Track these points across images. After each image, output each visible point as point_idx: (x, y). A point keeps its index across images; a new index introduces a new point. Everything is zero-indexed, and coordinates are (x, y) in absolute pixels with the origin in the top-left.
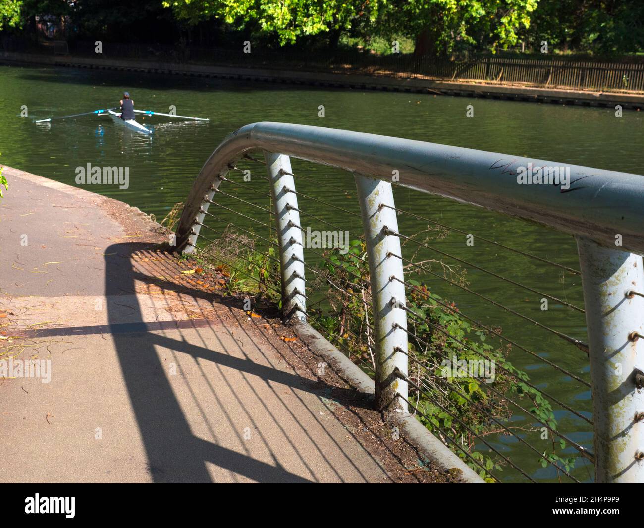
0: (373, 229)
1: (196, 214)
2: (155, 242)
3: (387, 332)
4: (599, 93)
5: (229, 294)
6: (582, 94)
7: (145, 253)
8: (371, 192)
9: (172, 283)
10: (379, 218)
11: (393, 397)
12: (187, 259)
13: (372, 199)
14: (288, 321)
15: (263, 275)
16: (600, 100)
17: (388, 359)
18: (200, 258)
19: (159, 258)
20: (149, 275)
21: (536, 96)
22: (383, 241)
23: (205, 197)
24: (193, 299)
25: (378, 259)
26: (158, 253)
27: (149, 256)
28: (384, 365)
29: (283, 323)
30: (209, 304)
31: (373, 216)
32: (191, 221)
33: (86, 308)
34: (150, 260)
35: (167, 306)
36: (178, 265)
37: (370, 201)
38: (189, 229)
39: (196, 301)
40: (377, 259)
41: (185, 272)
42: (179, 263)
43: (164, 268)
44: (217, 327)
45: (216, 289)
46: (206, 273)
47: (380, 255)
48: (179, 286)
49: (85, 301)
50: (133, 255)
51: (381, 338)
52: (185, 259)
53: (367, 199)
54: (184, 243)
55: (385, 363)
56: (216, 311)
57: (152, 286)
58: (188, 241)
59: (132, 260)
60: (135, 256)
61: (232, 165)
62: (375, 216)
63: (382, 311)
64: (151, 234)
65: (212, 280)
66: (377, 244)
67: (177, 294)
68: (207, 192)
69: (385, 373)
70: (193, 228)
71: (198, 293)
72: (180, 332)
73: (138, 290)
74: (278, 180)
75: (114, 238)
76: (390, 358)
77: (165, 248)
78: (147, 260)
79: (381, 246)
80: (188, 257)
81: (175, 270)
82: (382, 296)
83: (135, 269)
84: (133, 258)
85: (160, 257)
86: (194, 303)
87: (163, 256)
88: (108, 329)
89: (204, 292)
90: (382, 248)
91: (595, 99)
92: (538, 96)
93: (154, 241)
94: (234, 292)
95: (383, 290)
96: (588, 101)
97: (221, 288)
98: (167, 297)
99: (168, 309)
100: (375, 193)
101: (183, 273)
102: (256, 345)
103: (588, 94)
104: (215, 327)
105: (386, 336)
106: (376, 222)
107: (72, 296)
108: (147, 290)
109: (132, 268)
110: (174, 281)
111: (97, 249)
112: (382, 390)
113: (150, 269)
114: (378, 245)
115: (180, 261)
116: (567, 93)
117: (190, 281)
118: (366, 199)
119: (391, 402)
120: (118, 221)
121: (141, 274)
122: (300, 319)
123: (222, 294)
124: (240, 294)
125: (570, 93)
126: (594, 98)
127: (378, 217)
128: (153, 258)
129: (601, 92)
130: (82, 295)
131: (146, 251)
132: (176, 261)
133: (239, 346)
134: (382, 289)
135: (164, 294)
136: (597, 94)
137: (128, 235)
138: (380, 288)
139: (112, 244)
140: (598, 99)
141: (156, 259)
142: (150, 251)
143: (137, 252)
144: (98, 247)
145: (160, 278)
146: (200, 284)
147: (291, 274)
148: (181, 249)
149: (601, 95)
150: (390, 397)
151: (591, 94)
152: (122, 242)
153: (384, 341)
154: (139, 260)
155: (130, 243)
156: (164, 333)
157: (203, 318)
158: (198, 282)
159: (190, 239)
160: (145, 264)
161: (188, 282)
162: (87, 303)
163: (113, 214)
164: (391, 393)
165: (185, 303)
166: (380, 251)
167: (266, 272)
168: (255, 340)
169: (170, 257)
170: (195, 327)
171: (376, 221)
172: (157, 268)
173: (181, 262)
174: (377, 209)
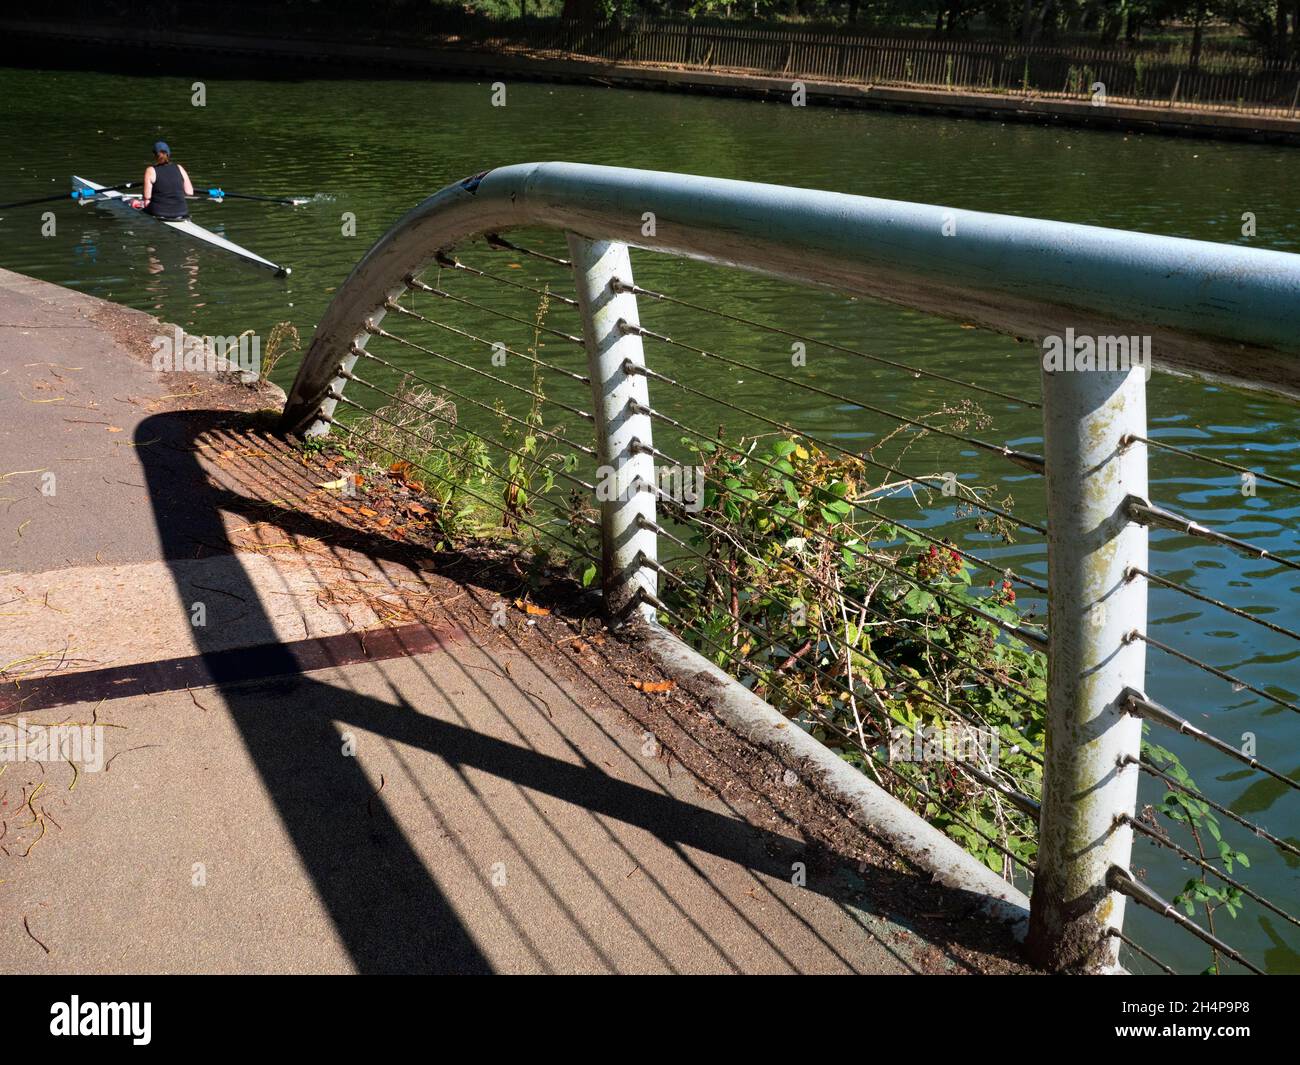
0: (1092, 505)
1: (341, 356)
2: (236, 409)
3: (1099, 777)
4: (868, 87)
5: (448, 546)
6: (841, 87)
7: (221, 435)
8: (1101, 401)
9: (307, 516)
10: (1115, 474)
11: (1097, 938)
12: (320, 451)
13: (1102, 420)
14: (620, 625)
15: (515, 498)
16: (870, 98)
17: (1094, 844)
18: (348, 447)
19: (256, 449)
20: (248, 495)
21: (767, 90)
22: (1118, 538)
23: (367, 322)
24: (369, 563)
25: (1097, 587)
26: (251, 435)
27: (233, 444)
28: (1079, 861)
29: (610, 632)
30: (413, 576)
31: (1098, 468)
32: (328, 371)
33: (127, 604)
34: (237, 453)
35: (317, 588)
36: (303, 465)
37: (1095, 427)
38: (322, 388)
39: (382, 570)
40: (1093, 587)
41: (326, 485)
42: (304, 461)
43: (275, 476)
44: (460, 648)
45: (411, 531)
46: (372, 486)
47: (1103, 577)
48: (323, 523)
49: (119, 581)
50: (198, 442)
51: (1081, 791)
52: (316, 452)
53: (1087, 422)
54: (311, 416)
55: (1085, 856)
56: (437, 598)
57: (264, 526)
58: (320, 410)
59: (198, 454)
60: (203, 447)
61: (447, 257)
62: (1104, 470)
63: (1090, 722)
64: (222, 387)
65: (393, 505)
66: (1098, 545)
67: (327, 549)
68: (372, 312)
69: (1081, 881)
70: (333, 385)
71: (375, 543)
72: (382, 671)
73: (235, 542)
74: (605, 305)
75: (145, 401)
76: (1100, 842)
77: (262, 424)
78: (230, 454)
79: (1112, 551)
80: (321, 446)
81: (301, 481)
82: (1096, 683)
83: (211, 481)
84: (200, 451)
85: (257, 446)
86: (376, 574)
87: (264, 442)
88: (201, 670)
89: (388, 542)
90: (1112, 555)
91: (862, 97)
92: (771, 90)
93: (233, 407)
94: (457, 540)
95: (1102, 670)
96: (850, 100)
97: (422, 527)
98: (310, 557)
99: (323, 595)
100: (1115, 403)
101: (321, 488)
102: (582, 710)
103: (852, 89)
104: (454, 648)
105: (1095, 788)
106: (1104, 486)
107: (85, 565)
108: (256, 540)
109: (206, 479)
110: (311, 511)
111: (113, 429)
112: (1067, 921)
113: (244, 478)
114: (1103, 549)
115: (305, 456)
116: (817, 85)
117: (344, 509)
118: (1083, 420)
119: (1091, 952)
120: (142, 357)
121: (229, 493)
122: (648, 620)
123: (432, 546)
124: (472, 546)
125: (821, 85)
126: (860, 95)
127: (1112, 470)
128: (243, 450)
129: (871, 86)
130: (108, 562)
131: (223, 432)
132: (295, 454)
133: (544, 715)
134: (1100, 666)
135: (298, 548)
136: (865, 88)
137: (172, 390)
138: (1091, 663)
139: (144, 417)
140: (867, 96)
141: (251, 451)
142: (232, 432)
143: (204, 434)
144: (114, 425)
145: (274, 502)
146: (370, 515)
147: (630, 522)
148: (301, 427)
149: (871, 89)
150: (1090, 938)
151: (857, 89)
152: (165, 409)
153: (1087, 799)
154: (212, 454)
155: (182, 412)
156: (344, 678)
157: (416, 622)
158: (362, 510)
159: (323, 408)
160: (230, 467)
161: (341, 512)
162: (127, 587)
163: (130, 342)
164: (1093, 929)
165: (358, 576)
166: (1107, 563)
167: (521, 492)
168: (568, 687)
169: (280, 444)
170: (410, 655)
171: (1107, 482)
172: (258, 476)
173: (308, 460)
174: (1113, 448)
